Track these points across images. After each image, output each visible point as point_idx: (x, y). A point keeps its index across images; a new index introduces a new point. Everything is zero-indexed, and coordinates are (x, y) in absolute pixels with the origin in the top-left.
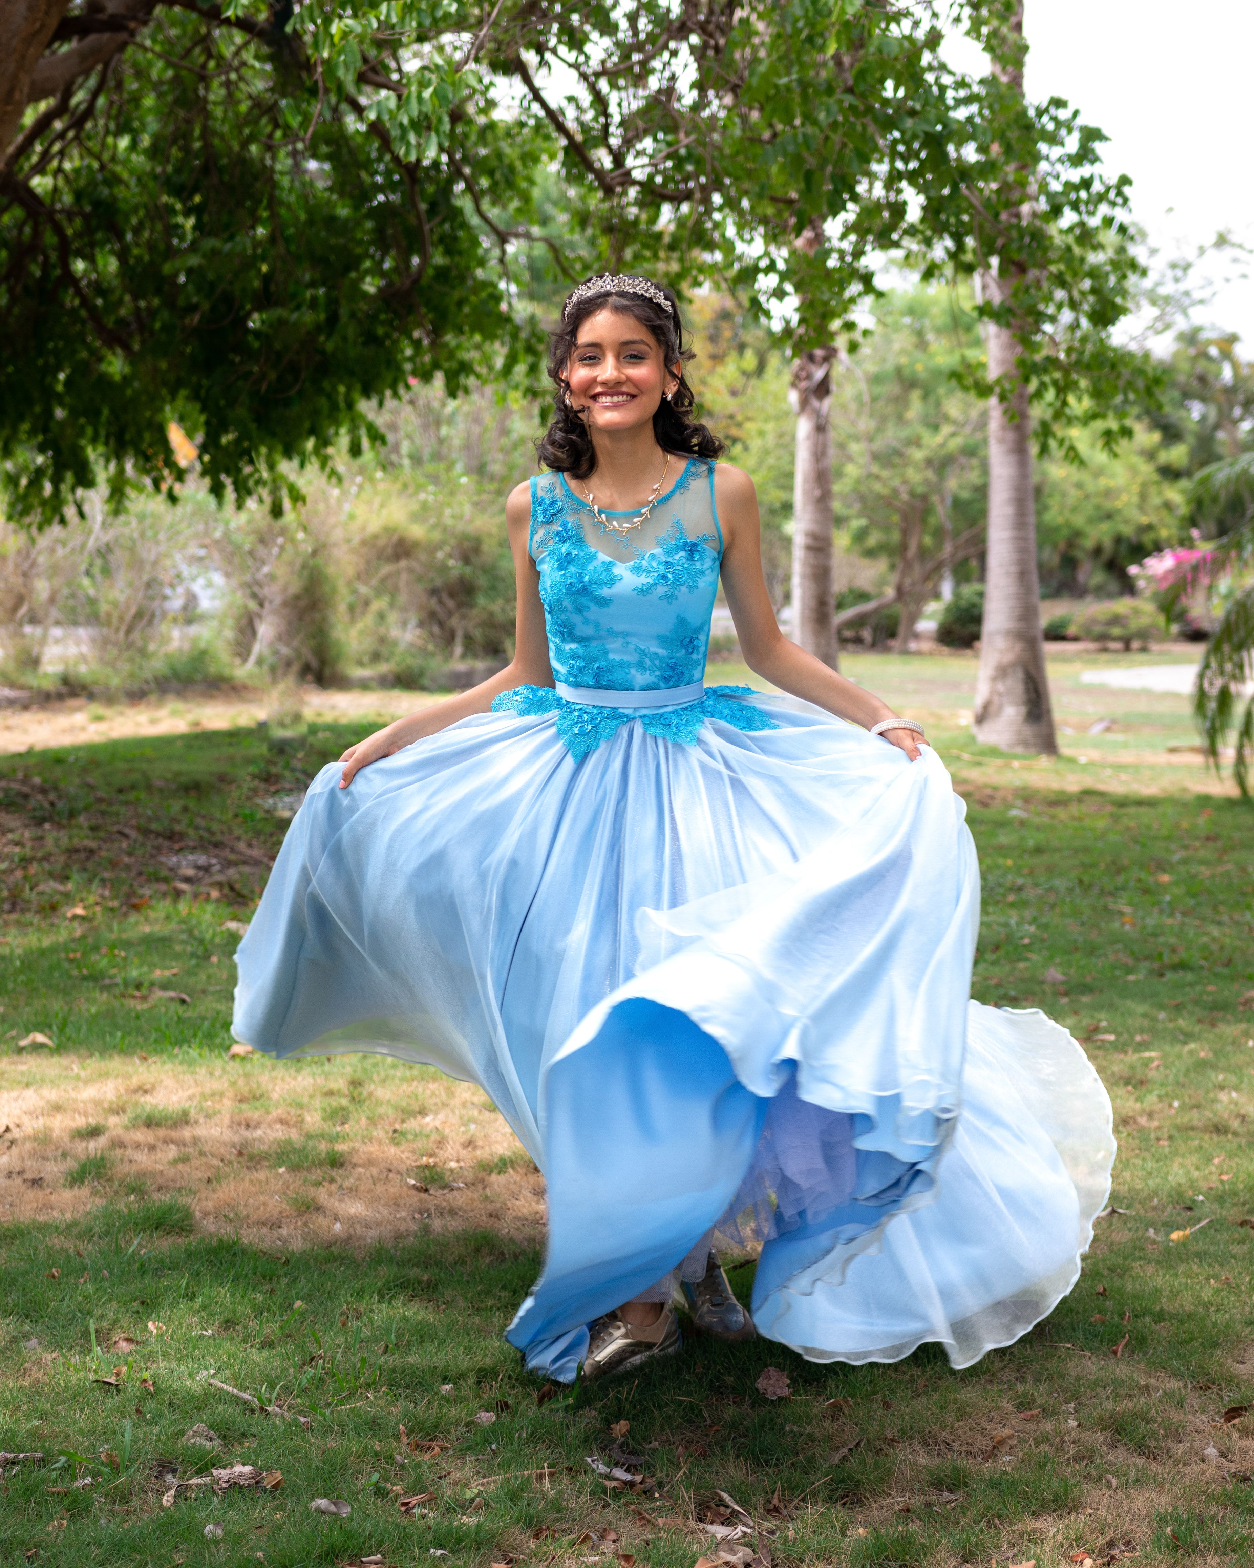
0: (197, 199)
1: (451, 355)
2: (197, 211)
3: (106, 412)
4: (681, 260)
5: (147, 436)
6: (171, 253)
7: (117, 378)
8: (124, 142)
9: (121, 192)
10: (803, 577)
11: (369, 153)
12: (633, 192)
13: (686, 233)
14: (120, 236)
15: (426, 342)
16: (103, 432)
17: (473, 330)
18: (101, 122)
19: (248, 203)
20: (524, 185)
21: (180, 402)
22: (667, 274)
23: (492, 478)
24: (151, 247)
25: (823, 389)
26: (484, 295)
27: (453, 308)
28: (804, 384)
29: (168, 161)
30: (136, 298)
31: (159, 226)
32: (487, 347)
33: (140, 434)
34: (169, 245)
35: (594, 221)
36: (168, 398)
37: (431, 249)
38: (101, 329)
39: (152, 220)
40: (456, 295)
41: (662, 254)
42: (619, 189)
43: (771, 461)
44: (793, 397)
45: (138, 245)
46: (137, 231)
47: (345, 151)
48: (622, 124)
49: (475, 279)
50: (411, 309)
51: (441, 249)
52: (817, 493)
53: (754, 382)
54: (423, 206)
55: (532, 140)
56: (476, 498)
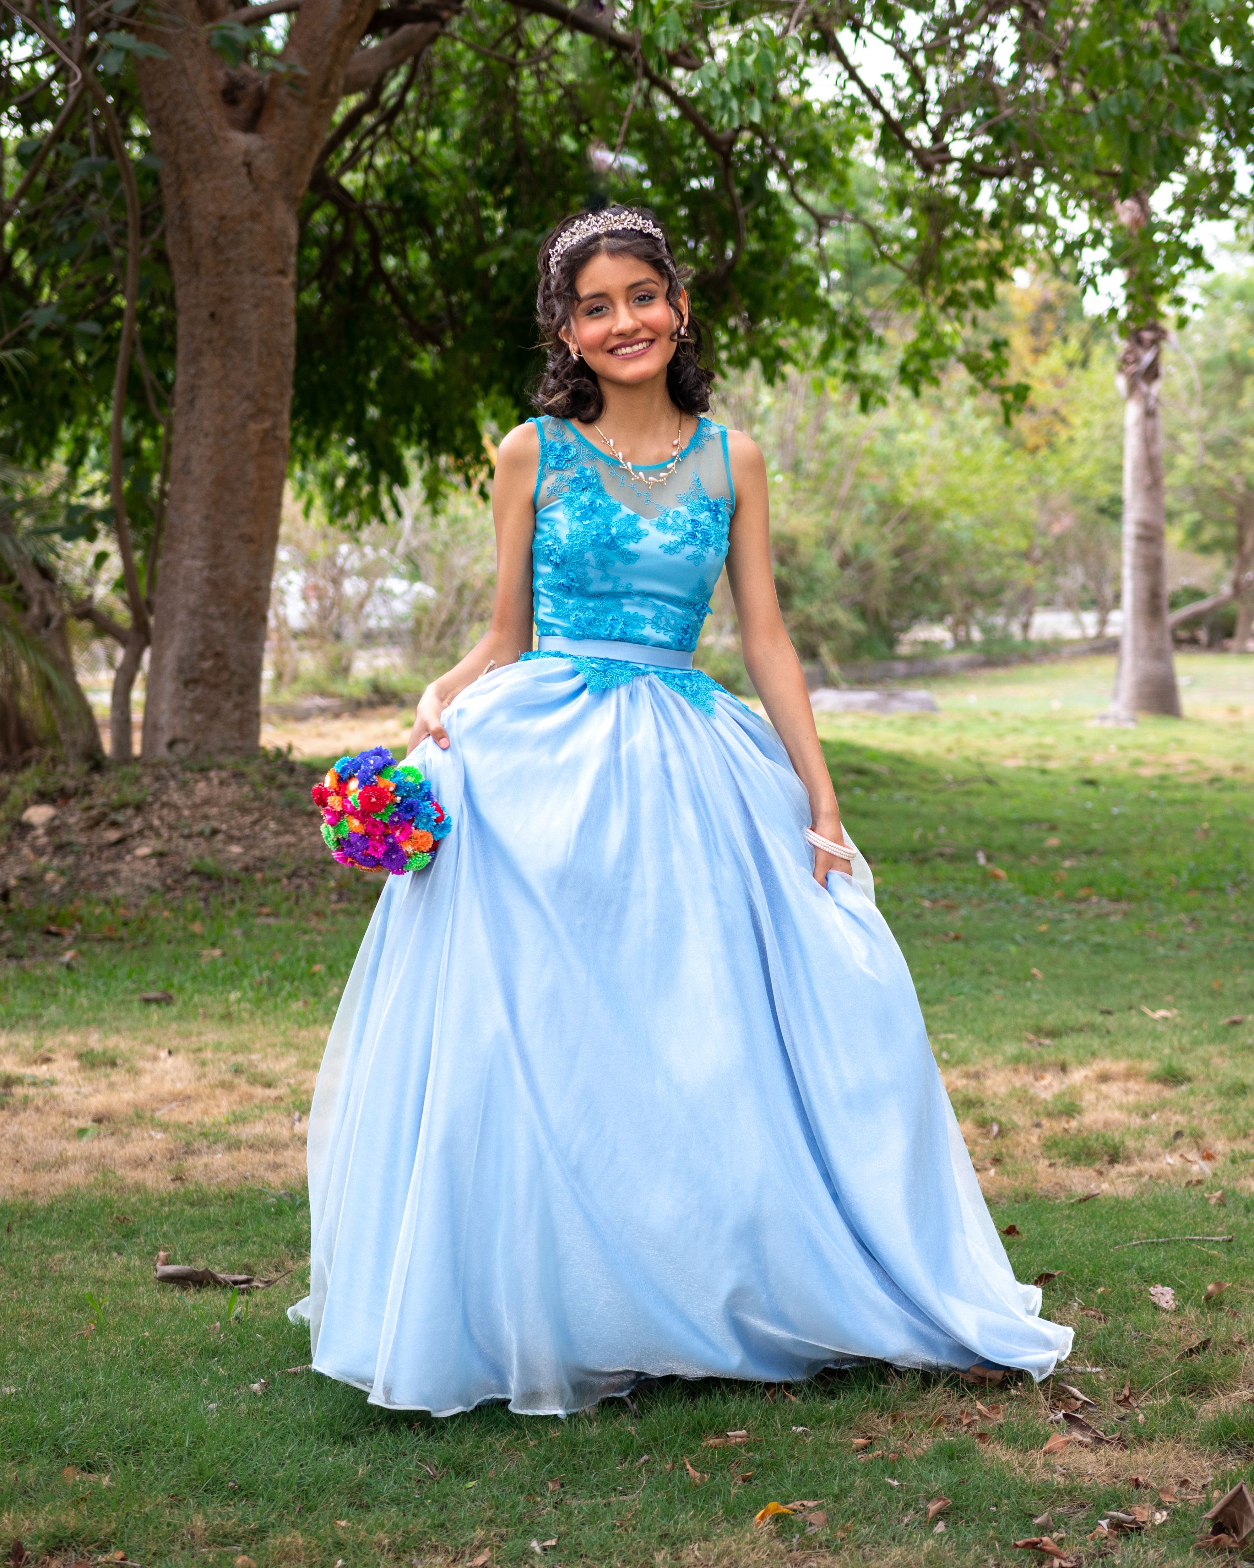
0: (508, 191)
1: (768, 341)
2: (510, 203)
3: (418, 410)
4: (1003, 237)
5: (459, 434)
6: (483, 247)
7: (429, 375)
8: (435, 135)
9: (432, 187)
10: (1135, 568)
11: (681, 139)
12: (953, 170)
13: (1006, 211)
14: (431, 231)
15: (742, 331)
16: (415, 428)
17: (790, 316)
18: (412, 116)
19: (559, 194)
20: (839, 166)
21: (493, 397)
22: (988, 253)
23: (808, 476)
24: (462, 240)
25: (1152, 373)
26: (800, 280)
27: (769, 294)
28: (1132, 368)
29: (478, 154)
30: (447, 293)
31: (470, 218)
32: (805, 333)
33: (451, 431)
34: (481, 239)
35: (913, 200)
36: (481, 394)
37: (745, 235)
38: (413, 325)
39: (463, 214)
40: (773, 280)
41: (983, 233)
42: (938, 167)
43: (1098, 452)
44: (1121, 383)
45: (448, 239)
46: (448, 225)
47: (657, 137)
48: (939, 102)
49: (790, 263)
50: (725, 296)
51: (755, 234)
52: (1148, 480)
53: (1077, 371)
54: (738, 191)
55: (848, 120)
56: (791, 497)
